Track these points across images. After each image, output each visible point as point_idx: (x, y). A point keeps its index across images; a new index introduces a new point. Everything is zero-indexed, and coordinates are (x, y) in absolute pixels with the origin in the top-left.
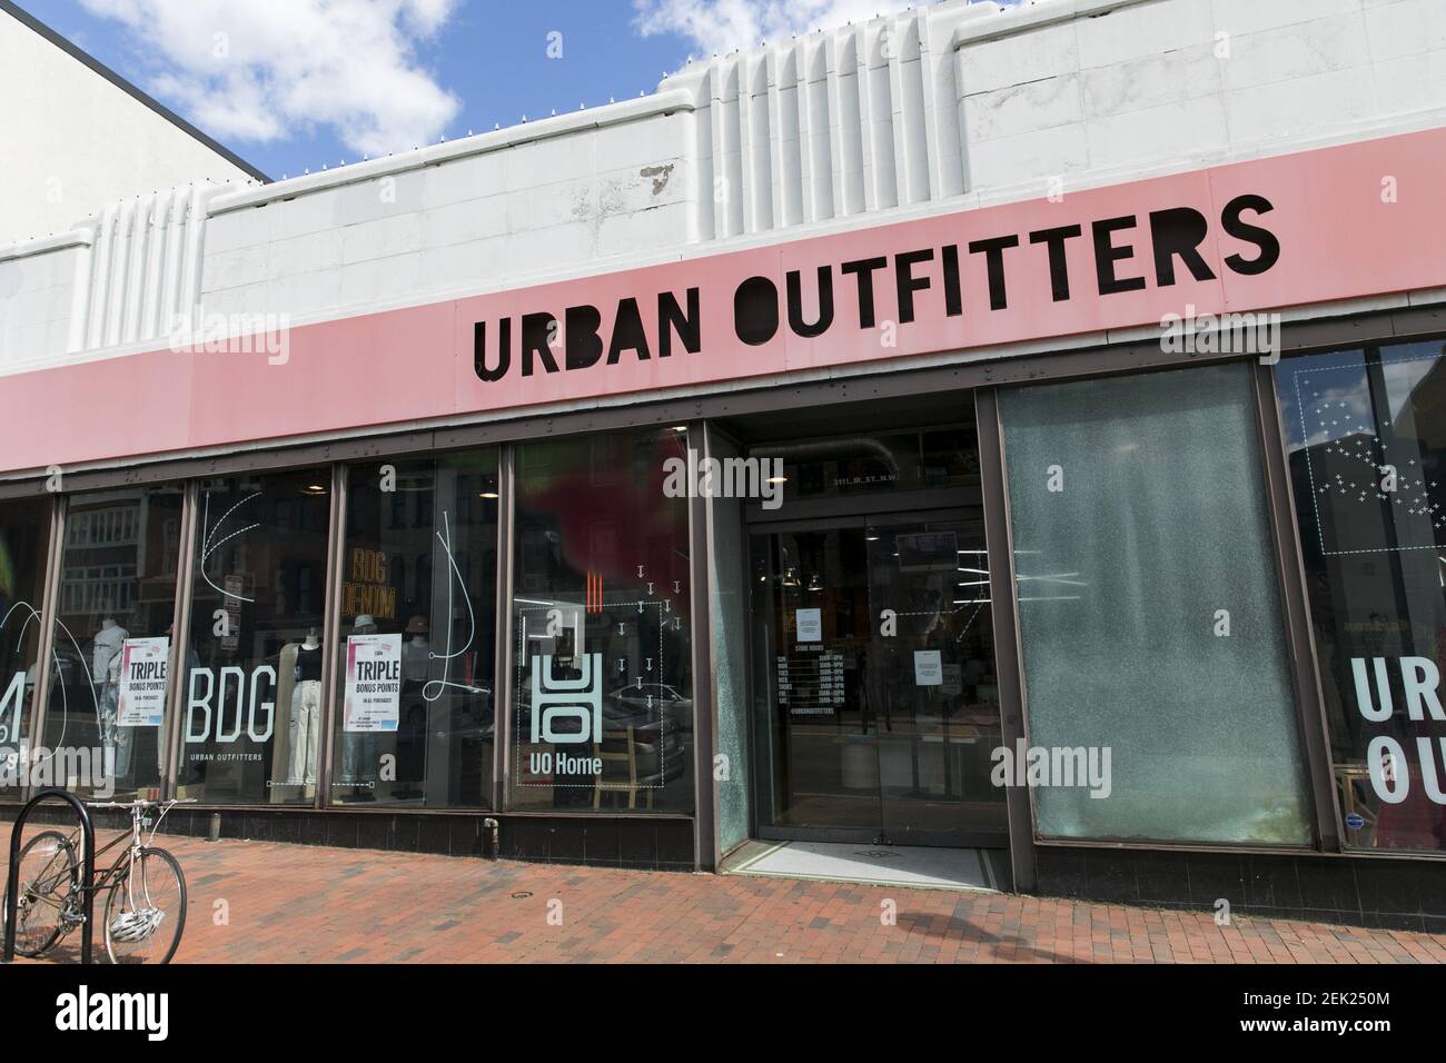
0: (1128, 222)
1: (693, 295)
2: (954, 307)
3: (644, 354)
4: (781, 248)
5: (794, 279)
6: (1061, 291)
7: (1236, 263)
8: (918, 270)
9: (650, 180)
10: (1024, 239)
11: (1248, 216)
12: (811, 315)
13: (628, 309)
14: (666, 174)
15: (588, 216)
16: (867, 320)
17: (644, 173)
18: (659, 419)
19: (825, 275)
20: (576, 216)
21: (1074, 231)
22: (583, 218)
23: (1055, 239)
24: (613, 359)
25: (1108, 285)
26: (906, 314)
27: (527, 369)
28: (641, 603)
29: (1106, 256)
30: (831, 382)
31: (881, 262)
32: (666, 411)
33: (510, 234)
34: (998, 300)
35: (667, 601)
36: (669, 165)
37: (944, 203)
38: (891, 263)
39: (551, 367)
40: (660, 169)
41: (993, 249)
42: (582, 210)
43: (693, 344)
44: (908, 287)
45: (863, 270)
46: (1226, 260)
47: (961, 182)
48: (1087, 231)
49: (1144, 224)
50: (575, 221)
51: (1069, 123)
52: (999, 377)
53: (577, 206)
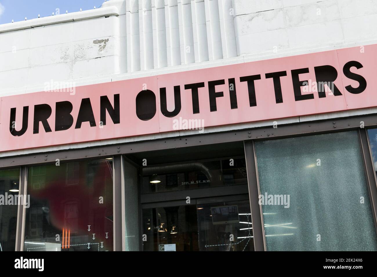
0: (306, 71)
1: (117, 97)
2: (234, 105)
3: (93, 124)
4: (157, 77)
5: (163, 91)
6: (279, 99)
7: (349, 89)
8: (218, 89)
9: (98, 45)
10: (263, 76)
11: (353, 70)
12: (171, 107)
13: (86, 103)
14: (105, 43)
15: (68, 60)
16: (196, 110)
17: (95, 42)
18: (100, 154)
19: (177, 89)
20: (62, 60)
21: (284, 74)
22: (66, 61)
23: (276, 77)
24: (78, 126)
25: (299, 97)
26: (213, 108)
27: (36, 131)
28: (89, 244)
29: (297, 85)
30: (180, 138)
31: (202, 85)
32: (103, 151)
33: (30, 67)
34: (253, 102)
35: (102, 243)
36: (106, 39)
37: (229, 60)
38: (206, 85)
39: (48, 129)
40: (103, 41)
41: (250, 80)
42: (65, 57)
43: (116, 119)
44: (214, 96)
45: (194, 88)
46: (346, 87)
47: (236, 52)
48: (289, 74)
49: (312, 72)
50: (61, 62)
51: (280, 28)
52: (254, 136)
53: (63, 56)
